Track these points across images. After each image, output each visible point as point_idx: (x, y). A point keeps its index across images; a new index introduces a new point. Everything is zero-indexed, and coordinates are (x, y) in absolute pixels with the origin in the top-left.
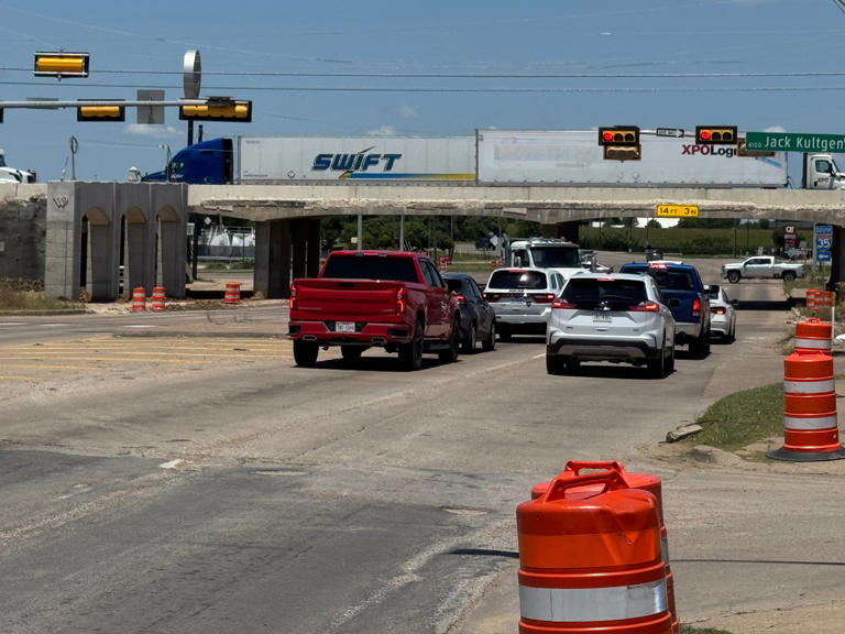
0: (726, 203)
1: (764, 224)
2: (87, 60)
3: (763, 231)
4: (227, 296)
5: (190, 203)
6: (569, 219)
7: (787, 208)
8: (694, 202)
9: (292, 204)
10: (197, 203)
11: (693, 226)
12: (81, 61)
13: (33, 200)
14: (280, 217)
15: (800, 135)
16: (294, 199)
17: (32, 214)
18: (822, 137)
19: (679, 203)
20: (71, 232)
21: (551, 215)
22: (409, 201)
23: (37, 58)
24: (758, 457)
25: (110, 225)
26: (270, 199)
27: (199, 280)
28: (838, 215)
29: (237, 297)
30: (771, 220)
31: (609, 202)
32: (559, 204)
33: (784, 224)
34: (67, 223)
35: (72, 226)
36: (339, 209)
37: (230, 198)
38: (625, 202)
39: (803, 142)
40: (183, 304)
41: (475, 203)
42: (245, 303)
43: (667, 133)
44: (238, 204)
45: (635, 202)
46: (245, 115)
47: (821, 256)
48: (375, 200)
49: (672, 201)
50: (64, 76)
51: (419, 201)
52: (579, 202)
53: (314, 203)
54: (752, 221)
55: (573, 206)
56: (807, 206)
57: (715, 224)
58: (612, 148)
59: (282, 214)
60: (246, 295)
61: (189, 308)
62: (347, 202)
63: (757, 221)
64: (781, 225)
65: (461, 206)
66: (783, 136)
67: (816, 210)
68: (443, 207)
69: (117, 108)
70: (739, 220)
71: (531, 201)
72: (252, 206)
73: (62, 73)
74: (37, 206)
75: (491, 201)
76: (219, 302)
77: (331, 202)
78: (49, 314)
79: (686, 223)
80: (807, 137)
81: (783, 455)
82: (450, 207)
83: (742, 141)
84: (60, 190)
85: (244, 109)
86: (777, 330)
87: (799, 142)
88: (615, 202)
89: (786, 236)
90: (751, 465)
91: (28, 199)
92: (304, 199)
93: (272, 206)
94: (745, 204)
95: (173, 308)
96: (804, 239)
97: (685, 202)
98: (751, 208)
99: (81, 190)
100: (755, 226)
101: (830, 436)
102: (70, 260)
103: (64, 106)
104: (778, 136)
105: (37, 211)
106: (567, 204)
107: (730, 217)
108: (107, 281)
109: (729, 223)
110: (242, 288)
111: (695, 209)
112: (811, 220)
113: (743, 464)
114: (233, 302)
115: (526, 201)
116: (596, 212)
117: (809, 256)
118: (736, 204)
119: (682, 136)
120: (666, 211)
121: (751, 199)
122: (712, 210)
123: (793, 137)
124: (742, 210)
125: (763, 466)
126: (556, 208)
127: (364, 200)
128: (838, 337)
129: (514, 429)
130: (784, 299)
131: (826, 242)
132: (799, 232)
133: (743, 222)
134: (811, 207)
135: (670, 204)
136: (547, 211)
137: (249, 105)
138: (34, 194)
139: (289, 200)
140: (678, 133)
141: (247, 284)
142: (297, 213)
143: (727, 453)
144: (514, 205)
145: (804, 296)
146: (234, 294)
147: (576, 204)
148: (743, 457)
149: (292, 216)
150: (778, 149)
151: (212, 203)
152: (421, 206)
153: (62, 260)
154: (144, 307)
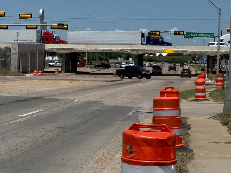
0: (181, 49)
1: (190, 55)
2: (31, 15)
3: (189, 57)
4: (56, 72)
5: (45, 49)
6: (141, 53)
7: (196, 51)
8: (173, 49)
9: (71, 49)
10: (47, 49)
11: (171, 55)
12: (30, 15)
13: (5, 48)
14: (68, 52)
15: (199, 33)
16: (72, 48)
17: (5, 51)
18: (205, 34)
19: (169, 49)
20: (17, 56)
21: (137, 52)
22: (101, 48)
23: (20, 14)
24: (190, 101)
25: (26, 54)
26: (66, 48)
27: (46, 68)
28: (209, 53)
29: (58, 72)
30: (192, 54)
31: (151, 49)
32: (139, 50)
33: (196, 55)
34: (16, 54)
35: (17, 54)
36: (83, 50)
37: (55, 48)
38: (155, 49)
39: (200, 35)
40: (45, 74)
41: (117, 49)
42: (60, 74)
43: (167, 32)
44: (58, 49)
45: (158, 49)
46: (66, 28)
47: (204, 63)
48: (92, 48)
49: (167, 49)
50: (26, 19)
51: (103, 48)
52: (144, 49)
53: (77, 49)
54: (187, 54)
55: (142, 50)
56: (201, 50)
57: (177, 55)
58: (153, 36)
59: (69, 52)
60: (60, 72)
61: (47, 75)
62: (85, 49)
63: (188, 54)
64: (194, 55)
65: (114, 50)
66: (195, 33)
67: (203, 51)
68: (109, 50)
69: (36, 26)
70: (183, 54)
71: (132, 49)
72: (61, 50)
73: (26, 18)
74: (6, 49)
75: (121, 49)
76: (53, 74)
77: (81, 49)
78: (15, 76)
79: (169, 55)
80: (201, 33)
81: (195, 100)
82: (111, 50)
83: (185, 34)
84: (14, 45)
85: (66, 26)
86: (193, 80)
87: (199, 35)
88: (153, 49)
89: (196, 58)
90: (188, 102)
91: (4, 47)
92: (74, 48)
93: (66, 50)
94: (186, 50)
95: (44, 75)
96: (200, 59)
97: (170, 49)
98: (187, 51)
99: (20, 45)
100: (187, 55)
101: (204, 97)
102: (17, 63)
103: (23, 25)
104: (194, 33)
105: (6, 50)
106: (141, 50)
107: (182, 53)
108: (25, 68)
109: (181, 55)
110: (59, 70)
111: (173, 51)
112: (202, 54)
113: (187, 102)
114: (57, 74)
115: (130, 49)
116: (148, 52)
117: (201, 63)
118: (183, 50)
119: (171, 33)
120: (166, 51)
121: (187, 49)
122: (177, 51)
123: (198, 34)
124: (185, 51)
125: (191, 102)
126: (138, 50)
127: (89, 48)
128: (208, 81)
129: (139, 96)
130: (195, 74)
131: (206, 59)
132: (199, 57)
133: (184, 54)
134: (202, 50)
135: (167, 50)
136: (136, 51)
137: (68, 25)
138: (5, 46)
139: (70, 48)
140: (170, 32)
141: (60, 69)
142: (72, 51)
143: (183, 100)
144: (127, 50)
145: (200, 73)
146: (57, 71)
147: (143, 50)
148: (187, 101)
149: (71, 52)
150: (194, 36)
151: (51, 49)
152: (104, 50)
153: (15, 63)
154: (37, 75)
